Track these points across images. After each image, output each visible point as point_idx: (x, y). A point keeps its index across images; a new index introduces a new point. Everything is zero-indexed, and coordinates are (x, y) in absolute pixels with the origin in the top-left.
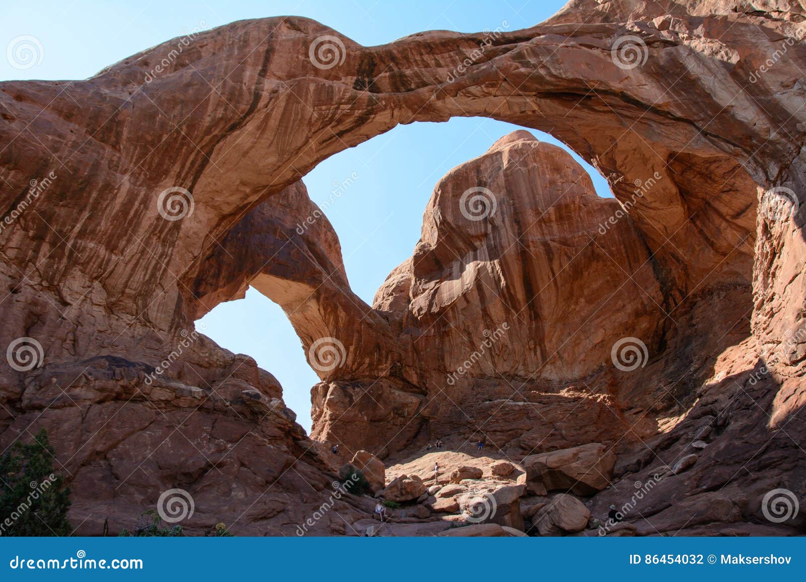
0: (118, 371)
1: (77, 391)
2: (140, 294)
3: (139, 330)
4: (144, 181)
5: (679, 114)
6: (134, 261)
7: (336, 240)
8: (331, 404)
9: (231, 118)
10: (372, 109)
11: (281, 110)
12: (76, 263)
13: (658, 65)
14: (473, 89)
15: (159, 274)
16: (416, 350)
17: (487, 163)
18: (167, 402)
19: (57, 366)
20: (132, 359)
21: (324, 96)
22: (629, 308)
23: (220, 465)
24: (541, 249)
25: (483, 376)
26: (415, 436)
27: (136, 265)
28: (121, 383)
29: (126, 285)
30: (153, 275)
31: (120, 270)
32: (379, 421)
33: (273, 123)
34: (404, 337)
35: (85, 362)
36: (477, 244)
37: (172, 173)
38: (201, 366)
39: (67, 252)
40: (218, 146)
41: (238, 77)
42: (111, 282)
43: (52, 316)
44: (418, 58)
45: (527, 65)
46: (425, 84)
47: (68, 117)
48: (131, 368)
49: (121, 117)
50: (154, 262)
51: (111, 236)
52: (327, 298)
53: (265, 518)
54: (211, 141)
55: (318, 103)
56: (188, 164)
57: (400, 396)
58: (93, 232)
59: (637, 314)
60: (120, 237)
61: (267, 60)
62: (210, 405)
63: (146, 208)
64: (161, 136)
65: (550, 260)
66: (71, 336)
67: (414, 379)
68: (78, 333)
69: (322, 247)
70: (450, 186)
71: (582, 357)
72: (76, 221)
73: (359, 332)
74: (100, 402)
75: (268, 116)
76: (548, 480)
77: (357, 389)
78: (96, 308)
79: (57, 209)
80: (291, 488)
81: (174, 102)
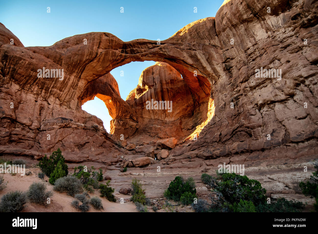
0: (64, 121)
1: (54, 126)
2: (68, 101)
3: (68, 110)
4: (68, 74)
5: (195, 67)
6: (66, 94)
7: (117, 84)
8: (115, 125)
9: (90, 59)
10: (126, 58)
11: (103, 57)
12: (52, 94)
13: (192, 55)
14: (150, 55)
15: (73, 97)
16: (136, 112)
17: (155, 67)
18: (76, 128)
19: (48, 120)
20: (67, 118)
21: (114, 54)
22: (186, 105)
23: (88, 142)
24: (166, 90)
25: (151, 119)
26: (135, 133)
27: (67, 94)
28: (65, 124)
29: (64, 99)
30: (71, 97)
31: (63, 96)
32: (127, 129)
33: (101, 60)
34: (133, 109)
35: (55, 119)
36: (151, 87)
37: (76, 72)
38: (83, 118)
39: (49, 92)
40: (87, 65)
41: (92, 49)
42: (60, 98)
43: (46, 107)
44: (137, 46)
45: (162, 51)
46: (139, 53)
47: (48, 57)
48: (67, 120)
49: (62, 58)
50: (71, 94)
51: (61, 88)
52: (114, 100)
53: (99, 154)
54: (85, 64)
55: (112, 56)
56: (80, 70)
57: (132, 123)
58: (56, 87)
59: (188, 106)
60: (63, 88)
61: (100, 44)
62: (86, 128)
63: (69, 81)
64: (72, 63)
65: (168, 93)
66: (51, 112)
67: (135, 119)
68: (53, 112)
69: (114, 87)
70: (145, 73)
71: (174, 116)
72: (51, 84)
73: (122, 108)
74: (59, 129)
75: (100, 59)
76: (162, 146)
77: (121, 121)
78: (57, 105)
79: (46, 81)
80: (105, 147)
81: (76, 54)
